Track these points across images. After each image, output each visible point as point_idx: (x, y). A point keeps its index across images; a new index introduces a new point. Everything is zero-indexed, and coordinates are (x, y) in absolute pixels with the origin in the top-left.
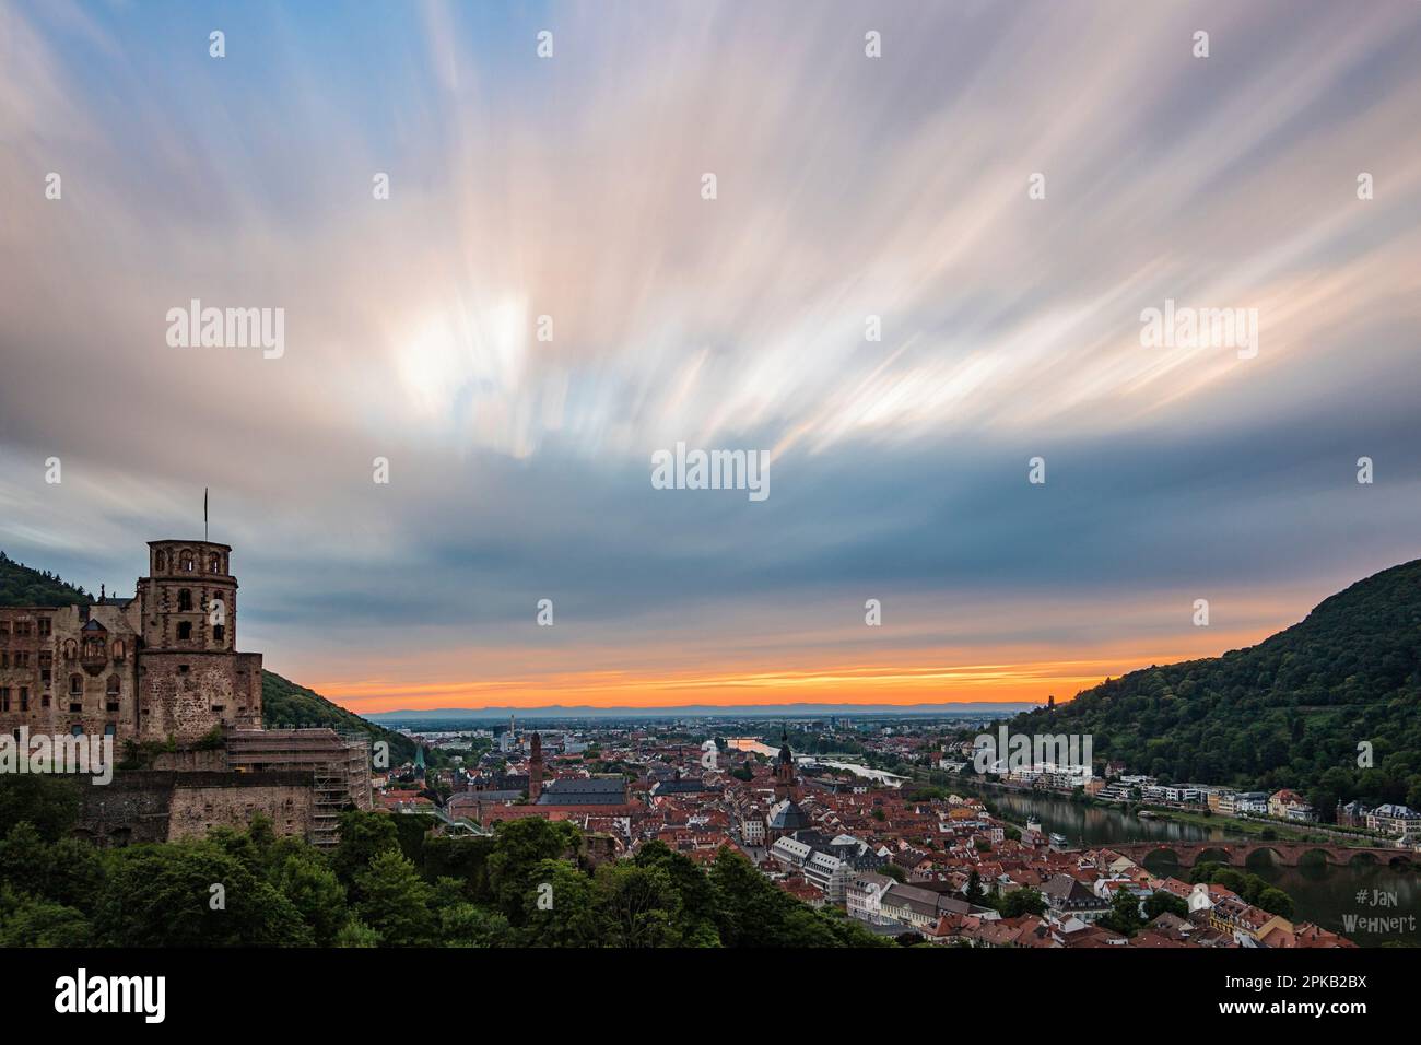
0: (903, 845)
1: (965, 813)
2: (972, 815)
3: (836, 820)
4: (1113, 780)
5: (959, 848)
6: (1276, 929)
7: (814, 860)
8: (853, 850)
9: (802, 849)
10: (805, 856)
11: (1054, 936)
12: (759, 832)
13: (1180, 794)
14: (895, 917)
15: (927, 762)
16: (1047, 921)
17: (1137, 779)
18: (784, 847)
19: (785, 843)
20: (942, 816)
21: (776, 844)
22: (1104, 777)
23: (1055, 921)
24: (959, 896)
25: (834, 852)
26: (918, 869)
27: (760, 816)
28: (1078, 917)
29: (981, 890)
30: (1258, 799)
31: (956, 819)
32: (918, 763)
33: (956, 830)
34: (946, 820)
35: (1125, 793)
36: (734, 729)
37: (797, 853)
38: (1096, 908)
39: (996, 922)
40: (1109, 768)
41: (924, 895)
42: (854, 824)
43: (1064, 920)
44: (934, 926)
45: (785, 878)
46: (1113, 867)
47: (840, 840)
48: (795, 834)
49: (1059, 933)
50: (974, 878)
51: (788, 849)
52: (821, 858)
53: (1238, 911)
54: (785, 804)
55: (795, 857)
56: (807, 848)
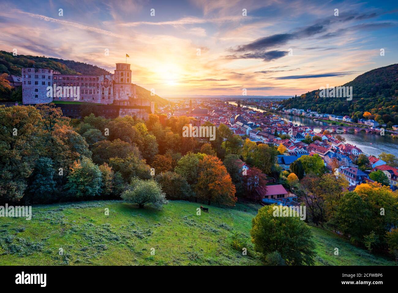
0: (262, 124)
1: (276, 118)
2: (278, 118)
3: (249, 118)
4: (308, 113)
5: (274, 125)
6: (341, 145)
8: (252, 124)
9: (241, 124)
11: (292, 143)
12: (233, 120)
13: (323, 116)
14: (259, 138)
15: (269, 108)
16: (291, 140)
17: (314, 112)
19: (238, 123)
20: (271, 118)
21: (236, 123)
22: (306, 112)
23: (293, 140)
24: (273, 135)
25: (248, 125)
26: (265, 129)
27: (234, 117)
28: (298, 140)
29: (277, 134)
30: (340, 117)
31: (274, 119)
32: (267, 108)
33: (274, 121)
34: (272, 119)
35: (311, 115)
36: (230, 100)
38: (302, 138)
39: (280, 140)
40: (308, 110)
41: (265, 134)
42: (252, 119)
43: (294, 140)
44: (267, 140)
45: (238, 130)
46: (306, 130)
47: (250, 122)
48: (240, 121)
49: (293, 143)
50: (276, 131)
52: (245, 126)
53: (333, 140)
54: (239, 115)
55: (240, 126)
56: (243, 124)
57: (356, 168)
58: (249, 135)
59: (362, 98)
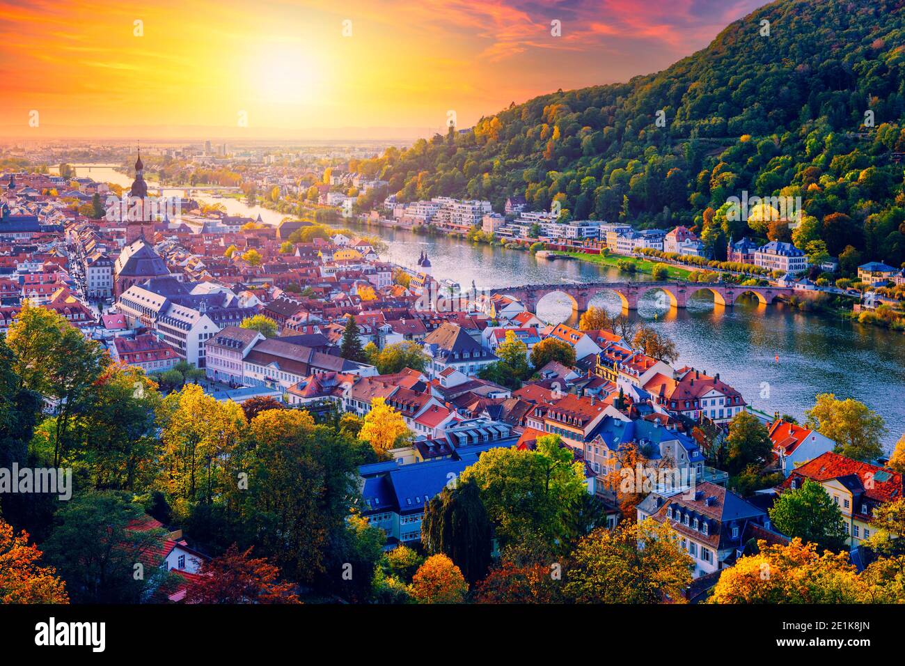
0: (277, 293)
1: (353, 254)
2: (359, 256)
3: (200, 264)
4: (510, 219)
5: (341, 295)
6: (658, 375)
7: (171, 314)
8: (218, 299)
9: (155, 301)
10: (158, 309)
11: (434, 392)
12: (106, 280)
13: (580, 231)
14: (261, 377)
15: (315, 199)
16: (427, 376)
17: (537, 216)
18: (134, 299)
19: (136, 293)
20: (325, 258)
21: (125, 295)
22: (503, 214)
23: (437, 374)
24: (334, 351)
25: (192, 303)
26: (291, 321)
27: (107, 261)
28: (462, 370)
29: (359, 345)
30: (656, 237)
31: (341, 262)
32: (305, 196)
33: (339, 275)
34: (329, 263)
35: (524, 231)
36: (86, 154)
37: (149, 305)
38: (481, 358)
39: (371, 380)
40: (509, 203)
41: (295, 353)
42: (221, 270)
43: (446, 373)
44: (303, 388)
45: (133, 336)
46: (503, 313)
47: (205, 288)
48: (148, 283)
49: (440, 389)
50: (352, 329)
51: (139, 301)
52: (178, 311)
53: (624, 357)
54: (138, 246)
55: (146, 311)
56: (162, 300)
57: (721, 484)
58: (202, 362)
59: (744, 138)
